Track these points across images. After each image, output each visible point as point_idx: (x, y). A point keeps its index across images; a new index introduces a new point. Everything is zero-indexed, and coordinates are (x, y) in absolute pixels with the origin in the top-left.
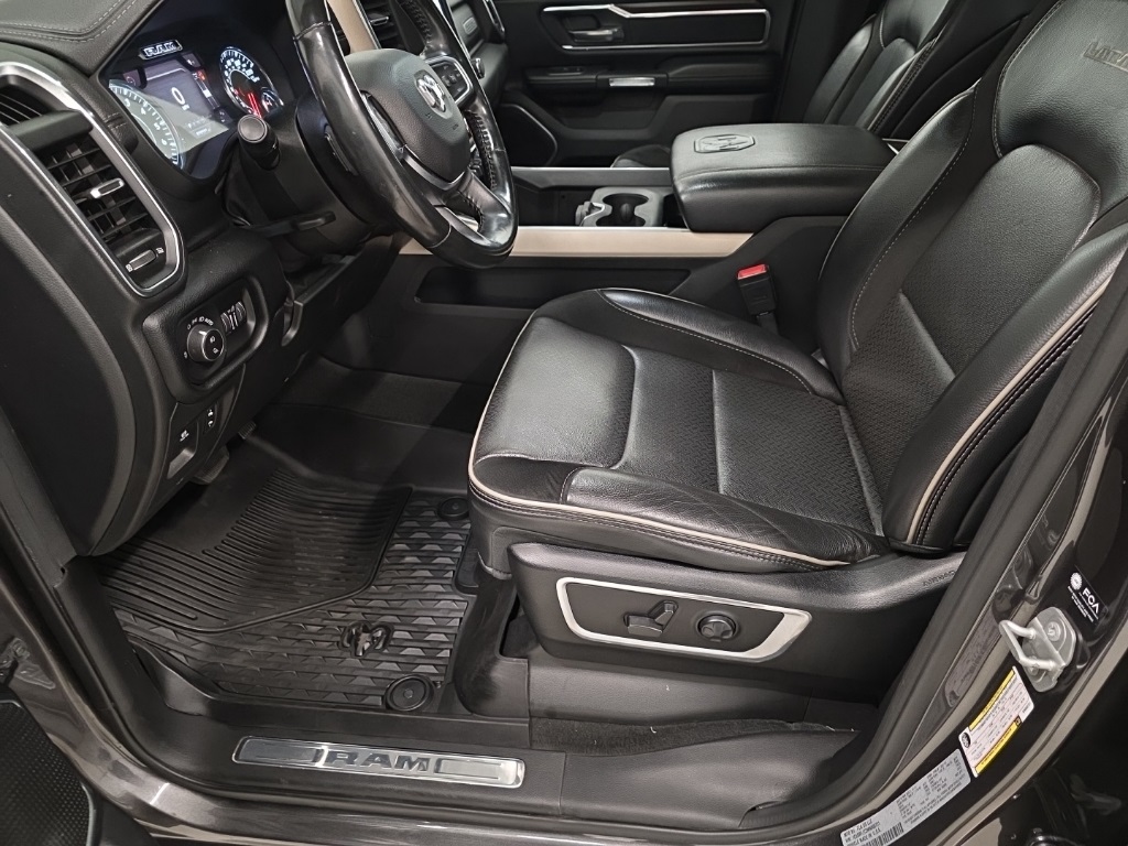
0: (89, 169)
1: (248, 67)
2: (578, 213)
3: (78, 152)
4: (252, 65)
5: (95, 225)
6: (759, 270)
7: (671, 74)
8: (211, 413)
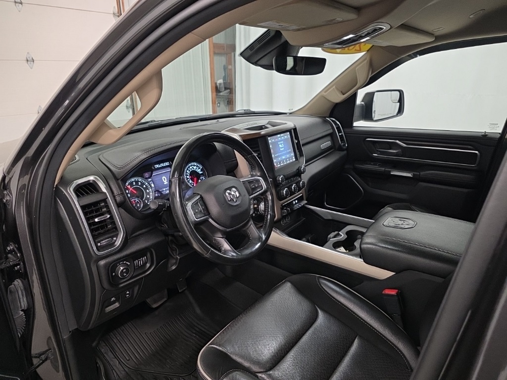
0: (105, 209)
1: (199, 168)
2: (329, 236)
3: (103, 204)
4: (201, 168)
5: (92, 231)
6: (393, 292)
7: (422, 173)
8: (128, 292)
